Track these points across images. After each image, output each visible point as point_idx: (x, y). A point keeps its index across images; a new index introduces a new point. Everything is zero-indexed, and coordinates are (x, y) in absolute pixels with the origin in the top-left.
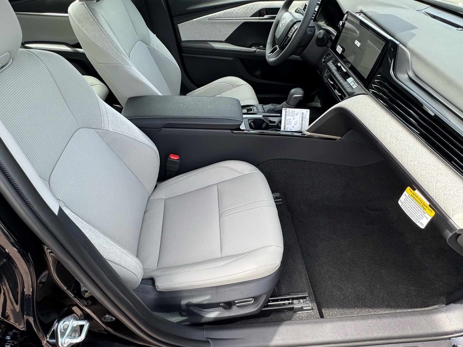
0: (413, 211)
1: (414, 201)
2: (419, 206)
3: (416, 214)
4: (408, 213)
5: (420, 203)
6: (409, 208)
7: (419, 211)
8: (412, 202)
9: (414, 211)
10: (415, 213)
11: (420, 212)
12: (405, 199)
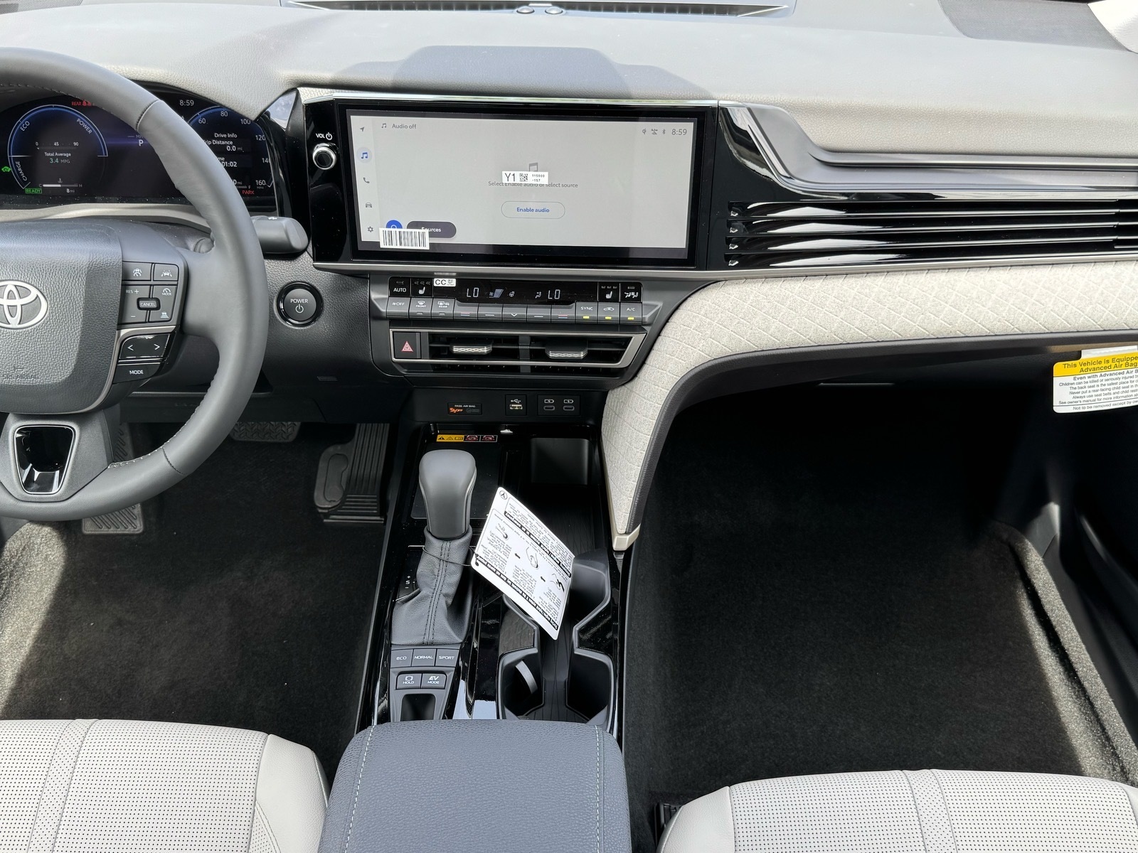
0: (1117, 391)
1: (1099, 374)
2: (1121, 371)
3: (1127, 389)
4: (1108, 403)
5: (1116, 366)
6: (1100, 395)
7: (1129, 380)
8: (1096, 379)
9: (1118, 388)
10: (1124, 390)
11: (1132, 379)
12: (1073, 391)
